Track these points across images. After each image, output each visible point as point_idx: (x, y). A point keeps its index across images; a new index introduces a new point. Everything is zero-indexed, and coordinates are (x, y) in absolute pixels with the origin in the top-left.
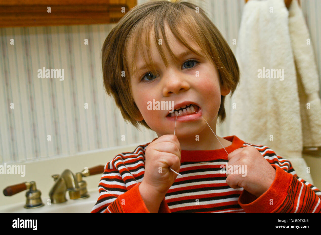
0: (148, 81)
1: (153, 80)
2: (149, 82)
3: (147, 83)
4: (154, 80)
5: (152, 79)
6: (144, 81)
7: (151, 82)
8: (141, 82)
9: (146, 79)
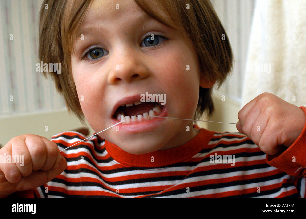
0: (92, 60)
2: (93, 62)
3: (90, 62)
4: (100, 59)
5: (97, 58)
6: (86, 59)
7: (95, 62)
8: (83, 61)
9: (89, 57)
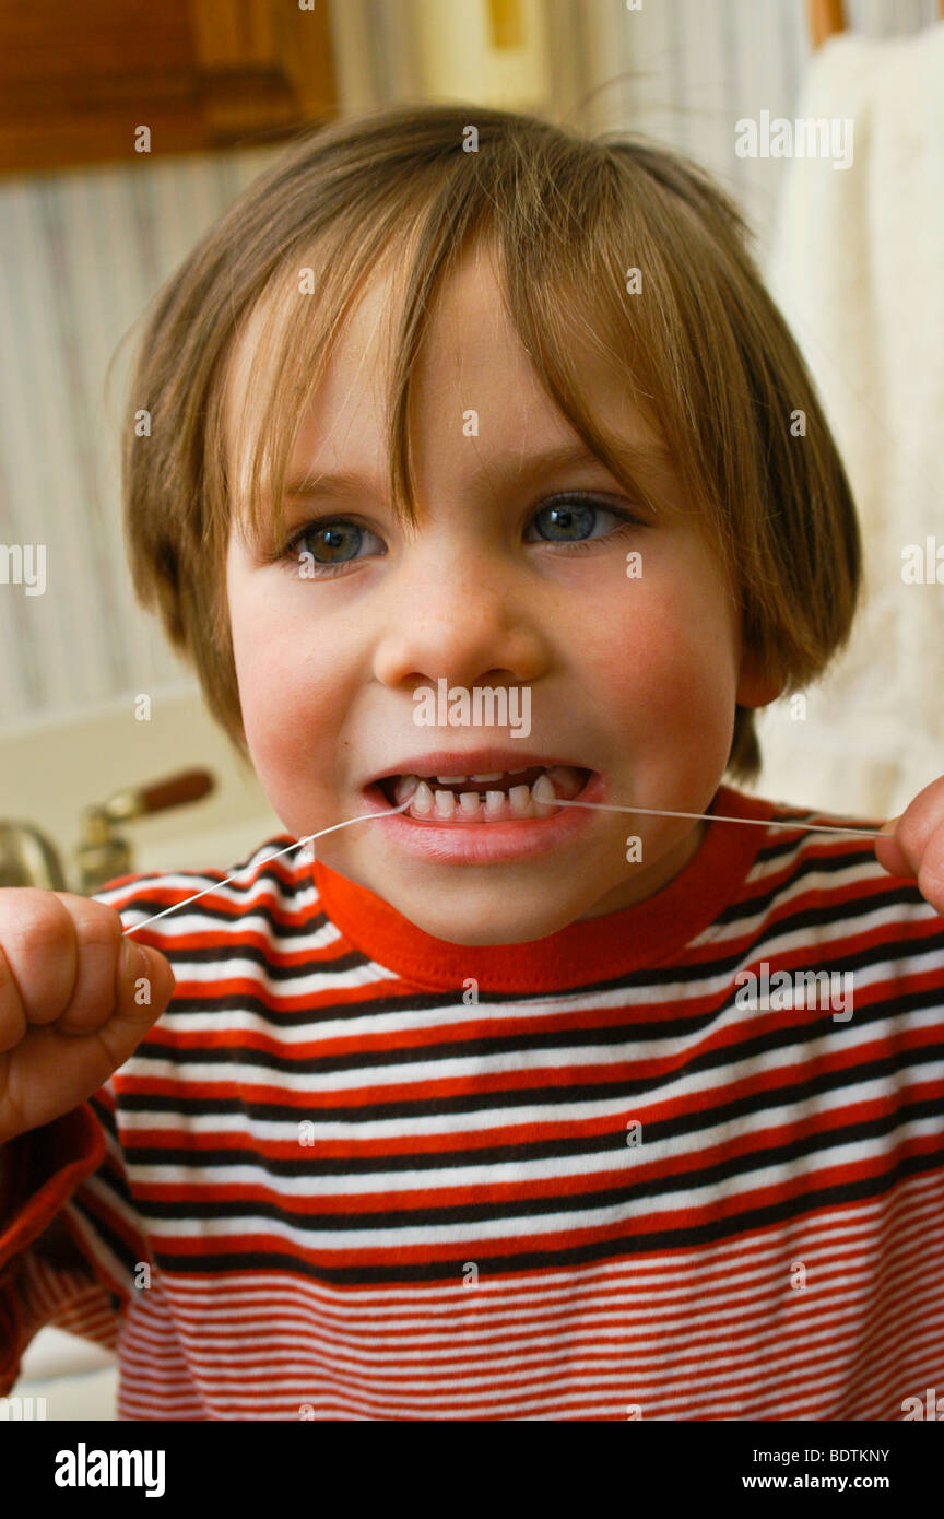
0: (315, 569)
1: (340, 564)
4: (346, 564)
5: (334, 558)
6: (291, 563)
7: (325, 575)
8: (278, 563)
